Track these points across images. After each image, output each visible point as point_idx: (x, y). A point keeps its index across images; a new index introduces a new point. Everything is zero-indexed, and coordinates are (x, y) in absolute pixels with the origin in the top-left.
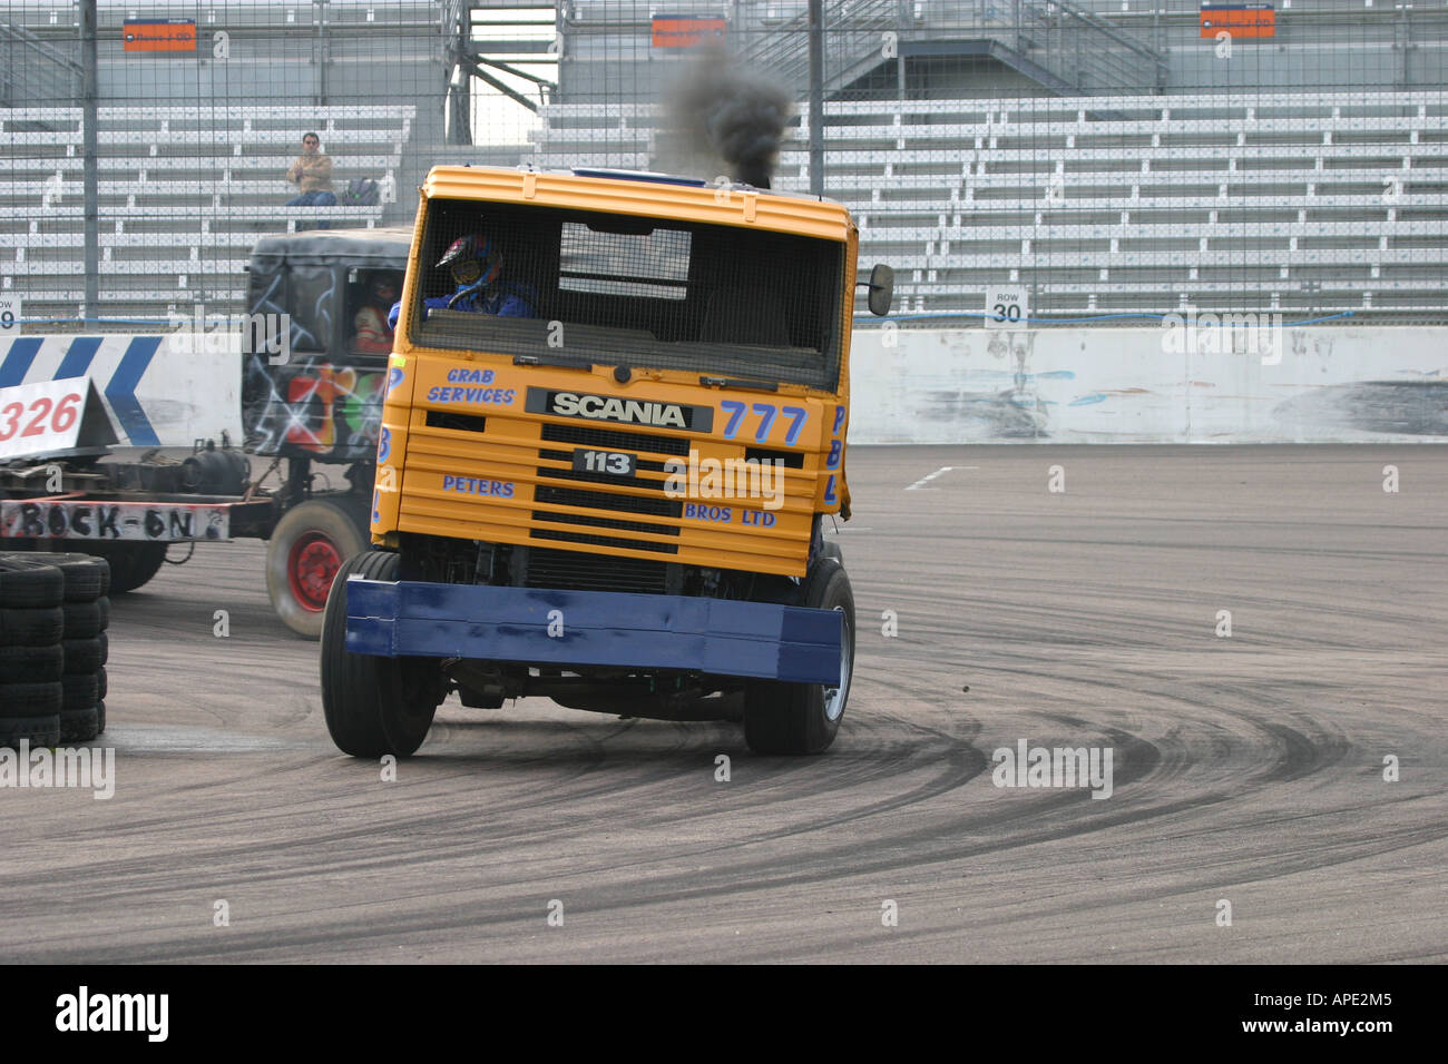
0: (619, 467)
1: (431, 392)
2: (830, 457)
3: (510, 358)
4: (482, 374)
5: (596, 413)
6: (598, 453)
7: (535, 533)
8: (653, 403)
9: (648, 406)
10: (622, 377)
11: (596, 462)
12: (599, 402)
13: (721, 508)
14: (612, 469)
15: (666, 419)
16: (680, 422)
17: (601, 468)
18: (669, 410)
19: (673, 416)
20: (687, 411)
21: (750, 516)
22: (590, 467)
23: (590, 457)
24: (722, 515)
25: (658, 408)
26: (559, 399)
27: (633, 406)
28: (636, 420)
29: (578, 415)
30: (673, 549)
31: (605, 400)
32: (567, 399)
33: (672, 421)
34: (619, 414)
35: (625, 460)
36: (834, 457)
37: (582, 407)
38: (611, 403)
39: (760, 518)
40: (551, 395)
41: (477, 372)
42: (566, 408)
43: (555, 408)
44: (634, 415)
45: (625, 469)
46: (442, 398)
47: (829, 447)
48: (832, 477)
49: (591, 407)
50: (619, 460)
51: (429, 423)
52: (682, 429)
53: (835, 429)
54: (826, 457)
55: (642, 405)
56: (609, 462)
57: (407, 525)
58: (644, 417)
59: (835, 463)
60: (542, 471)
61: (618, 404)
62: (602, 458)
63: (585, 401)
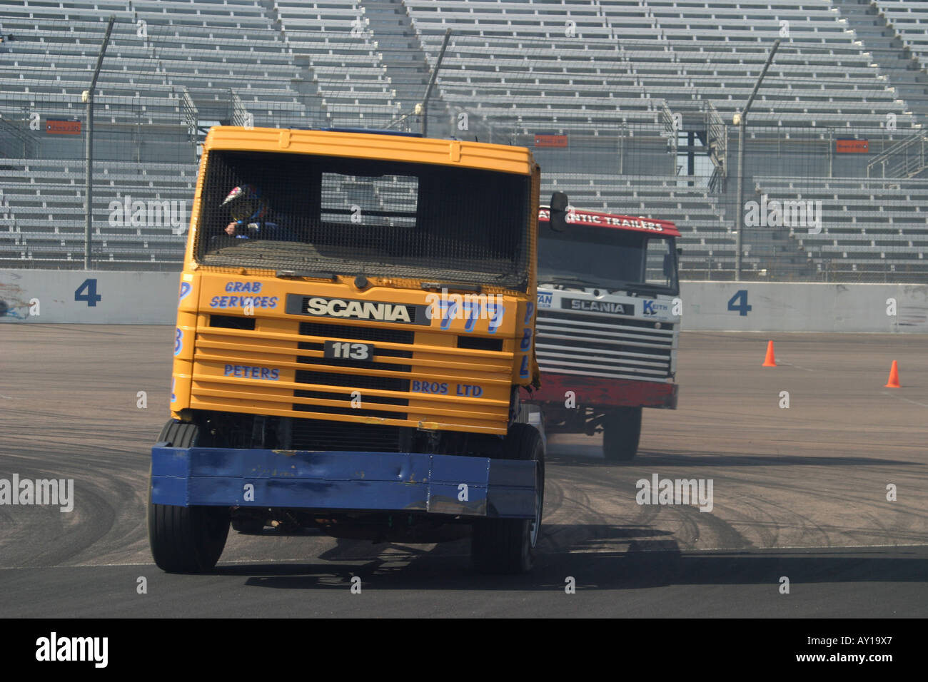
0: (360, 354)
1: (213, 300)
2: (523, 342)
3: (274, 273)
4: (252, 286)
5: (341, 313)
6: (343, 343)
7: (297, 407)
8: (385, 303)
9: (381, 306)
10: (363, 286)
11: (342, 351)
12: (343, 304)
13: (440, 384)
14: (354, 356)
15: (395, 316)
16: (406, 317)
17: (346, 355)
18: (398, 308)
19: (400, 313)
20: (411, 309)
21: (462, 389)
22: (337, 355)
23: (337, 347)
24: (441, 389)
25: (389, 307)
26: (312, 303)
27: (369, 307)
28: (371, 317)
29: (327, 314)
30: (403, 416)
31: (347, 302)
32: (318, 303)
33: (400, 317)
34: (359, 313)
35: (365, 349)
36: (526, 342)
37: (329, 308)
38: (352, 304)
39: (471, 390)
40: (306, 299)
41: (248, 284)
42: (318, 310)
43: (309, 310)
44: (371, 313)
45: (364, 356)
46: (221, 305)
47: (522, 334)
48: (525, 357)
49: (337, 308)
50: (360, 348)
51: (212, 325)
52: (407, 323)
53: (526, 320)
54: (520, 341)
55: (376, 305)
56: (352, 351)
57: (196, 404)
58: (377, 315)
59: (527, 345)
60: (301, 359)
61: (357, 305)
62: (346, 348)
63: (332, 303)
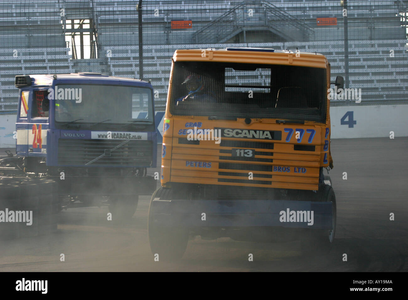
0: (249, 155)
1: (179, 131)
2: (325, 147)
3: (207, 118)
4: (197, 124)
5: (239, 135)
6: (241, 150)
7: (220, 180)
8: (260, 131)
9: (258, 132)
10: (248, 122)
11: (240, 153)
12: (240, 131)
13: (286, 167)
14: (246, 155)
15: (265, 136)
16: (269, 136)
17: (242, 155)
18: (266, 133)
19: (267, 135)
20: (272, 133)
21: (297, 170)
22: (238, 155)
23: (238, 151)
24: (287, 170)
25: (261, 132)
26: (226, 131)
27: (252, 132)
28: (254, 137)
30: (270, 183)
31: (242, 130)
32: (228, 131)
33: (267, 137)
34: (248, 135)
35: (251, 152)
36: (326, 146)
37: (234, 134)
38: (244, 131)
39: (301, 170)
40: (223, 130)
41: (196, 123)
42: (228, 134)
43: (224, 134)
44: (253, 135)
45: (251, 155)
46: (183, 133)
47: (324, 142)
48: (325, 154)
49: (237, 133)
50: (249, 152)
51: (180, 143)
52: (270, 139)
53: (326, 136)
54: (323, 146)
55: (255, 131)
56: (245, 153)
57: (174, 180)
58: (257, 136)
59: (327, 148)
60: (221, 158)
61: (247, 132)
62: (242, 152)
63: (235, 131)
